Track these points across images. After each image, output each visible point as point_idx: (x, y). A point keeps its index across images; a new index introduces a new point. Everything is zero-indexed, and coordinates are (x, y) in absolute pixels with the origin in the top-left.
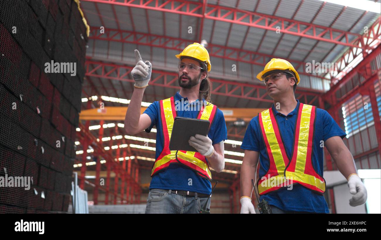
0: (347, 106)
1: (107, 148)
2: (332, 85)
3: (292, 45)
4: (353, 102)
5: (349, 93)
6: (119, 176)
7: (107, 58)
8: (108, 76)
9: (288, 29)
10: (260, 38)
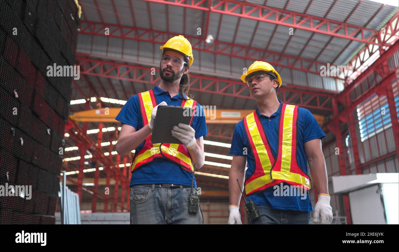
0: (362, 107)
1: (107, 154)
2: (346, 85)
3: (305, 42)
4: (369, 103)
5: (364, 93)
6: (119, 183)
7: (107, 56)
8: (107, 74)
9: (300, 24)
10: (270, 34)
